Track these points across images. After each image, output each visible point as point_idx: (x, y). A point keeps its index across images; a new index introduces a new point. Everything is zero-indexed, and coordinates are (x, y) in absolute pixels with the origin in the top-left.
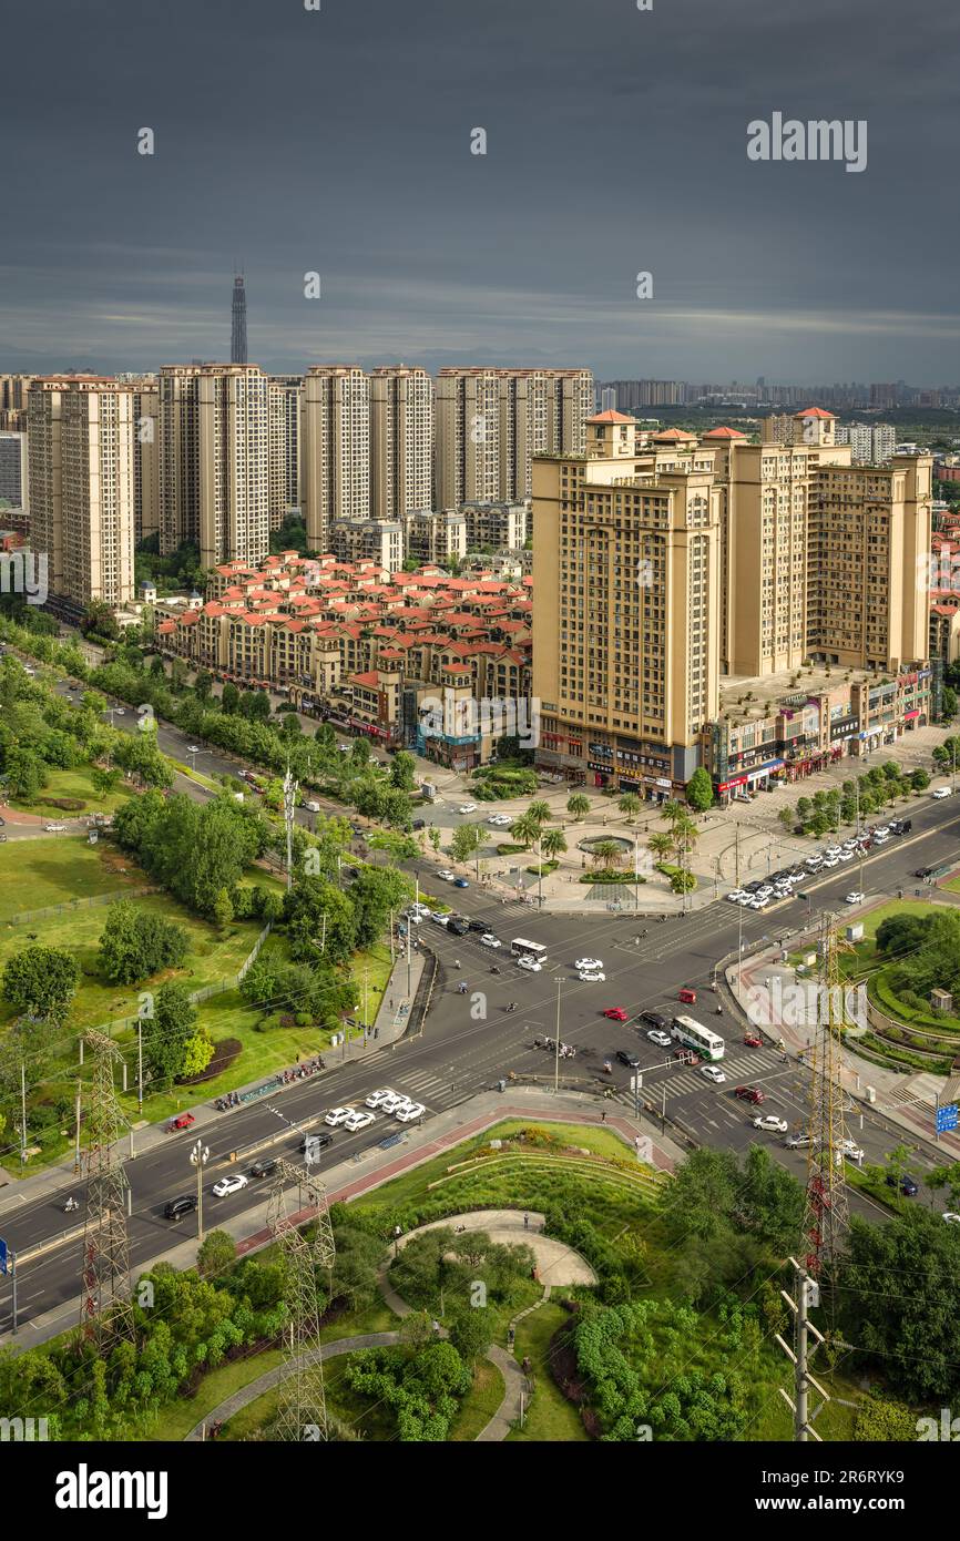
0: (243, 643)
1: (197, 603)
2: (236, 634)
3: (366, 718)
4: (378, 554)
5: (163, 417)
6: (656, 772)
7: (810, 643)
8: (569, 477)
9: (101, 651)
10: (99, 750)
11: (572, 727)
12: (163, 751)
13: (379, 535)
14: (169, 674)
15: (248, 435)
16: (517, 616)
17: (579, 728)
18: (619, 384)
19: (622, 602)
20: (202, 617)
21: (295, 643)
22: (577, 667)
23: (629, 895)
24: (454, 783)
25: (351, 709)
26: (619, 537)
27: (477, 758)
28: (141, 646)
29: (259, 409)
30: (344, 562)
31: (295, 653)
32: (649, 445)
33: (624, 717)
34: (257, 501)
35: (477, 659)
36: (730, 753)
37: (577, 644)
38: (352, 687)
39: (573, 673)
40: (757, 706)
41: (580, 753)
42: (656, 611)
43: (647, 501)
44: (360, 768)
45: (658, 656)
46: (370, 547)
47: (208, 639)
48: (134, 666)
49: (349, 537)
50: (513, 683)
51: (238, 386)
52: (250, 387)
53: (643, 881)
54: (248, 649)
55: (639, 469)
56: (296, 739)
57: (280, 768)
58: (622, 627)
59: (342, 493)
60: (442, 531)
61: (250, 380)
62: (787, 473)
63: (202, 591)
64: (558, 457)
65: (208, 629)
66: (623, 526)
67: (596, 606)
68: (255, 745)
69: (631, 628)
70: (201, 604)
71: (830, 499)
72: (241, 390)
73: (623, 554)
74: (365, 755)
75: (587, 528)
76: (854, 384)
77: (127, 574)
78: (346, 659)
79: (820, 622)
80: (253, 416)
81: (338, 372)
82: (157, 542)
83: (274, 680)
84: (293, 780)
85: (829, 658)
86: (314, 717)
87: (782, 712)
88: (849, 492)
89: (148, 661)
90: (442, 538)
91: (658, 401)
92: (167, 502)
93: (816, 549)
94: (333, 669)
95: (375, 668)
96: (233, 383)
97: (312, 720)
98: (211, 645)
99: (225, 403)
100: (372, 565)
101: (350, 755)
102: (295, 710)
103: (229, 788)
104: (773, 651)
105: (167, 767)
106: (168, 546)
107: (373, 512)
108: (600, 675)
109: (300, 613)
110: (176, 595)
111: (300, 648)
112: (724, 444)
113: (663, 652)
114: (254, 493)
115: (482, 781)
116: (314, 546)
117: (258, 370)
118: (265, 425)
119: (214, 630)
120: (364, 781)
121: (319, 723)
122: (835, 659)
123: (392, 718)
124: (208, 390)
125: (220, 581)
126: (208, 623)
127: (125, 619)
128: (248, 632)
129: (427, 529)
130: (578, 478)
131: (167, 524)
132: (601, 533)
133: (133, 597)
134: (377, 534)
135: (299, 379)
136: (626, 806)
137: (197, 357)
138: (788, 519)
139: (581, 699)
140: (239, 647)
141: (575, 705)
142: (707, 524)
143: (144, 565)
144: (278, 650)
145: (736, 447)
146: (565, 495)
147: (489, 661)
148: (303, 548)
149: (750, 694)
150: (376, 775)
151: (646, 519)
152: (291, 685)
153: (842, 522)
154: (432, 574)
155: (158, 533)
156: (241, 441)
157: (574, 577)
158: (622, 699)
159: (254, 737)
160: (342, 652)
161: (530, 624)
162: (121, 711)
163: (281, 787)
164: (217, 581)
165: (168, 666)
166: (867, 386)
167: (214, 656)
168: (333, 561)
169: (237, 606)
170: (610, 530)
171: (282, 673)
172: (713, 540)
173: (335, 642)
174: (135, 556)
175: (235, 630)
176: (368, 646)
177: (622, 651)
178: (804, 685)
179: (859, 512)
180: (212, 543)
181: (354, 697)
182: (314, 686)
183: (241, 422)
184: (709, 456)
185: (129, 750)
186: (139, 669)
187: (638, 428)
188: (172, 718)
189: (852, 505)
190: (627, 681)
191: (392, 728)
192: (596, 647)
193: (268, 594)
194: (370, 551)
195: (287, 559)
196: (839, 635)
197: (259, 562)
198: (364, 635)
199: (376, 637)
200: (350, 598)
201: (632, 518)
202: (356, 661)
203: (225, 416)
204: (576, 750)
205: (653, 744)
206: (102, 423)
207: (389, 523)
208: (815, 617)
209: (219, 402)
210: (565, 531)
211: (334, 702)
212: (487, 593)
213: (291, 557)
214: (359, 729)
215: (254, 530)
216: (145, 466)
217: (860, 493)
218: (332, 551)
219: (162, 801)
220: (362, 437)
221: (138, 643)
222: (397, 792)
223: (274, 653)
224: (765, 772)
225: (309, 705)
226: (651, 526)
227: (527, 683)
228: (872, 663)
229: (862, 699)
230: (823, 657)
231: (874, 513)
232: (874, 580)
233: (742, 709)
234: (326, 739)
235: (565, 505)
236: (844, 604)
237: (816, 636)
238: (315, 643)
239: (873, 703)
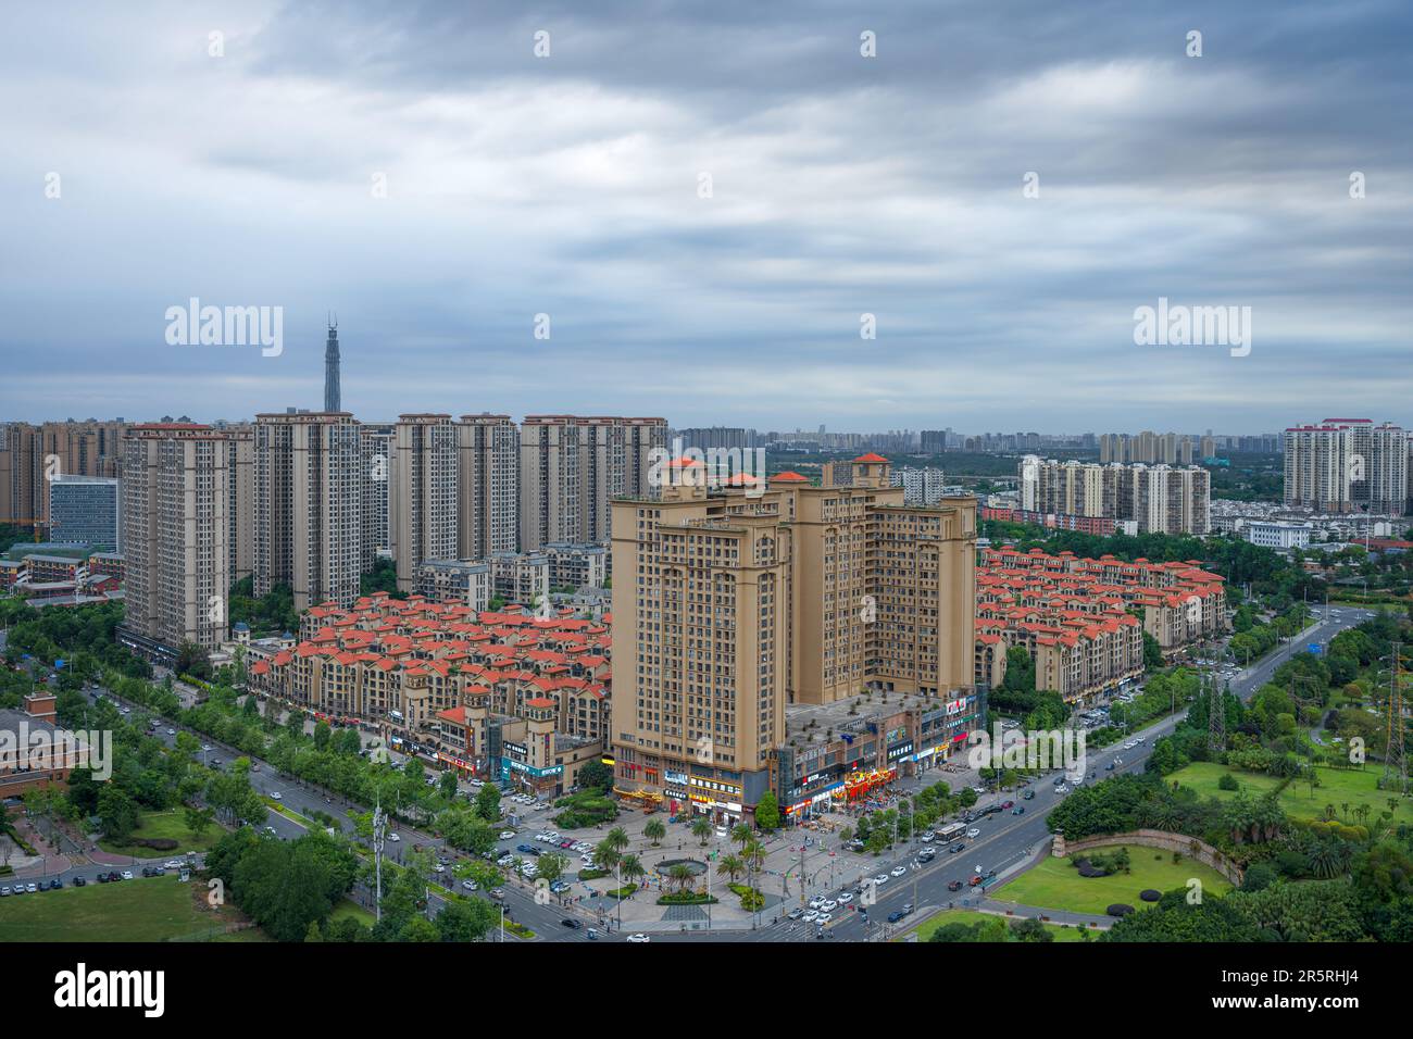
0: (335, 682)
1: (290, 644)
2: (328, 673)
3: (453, 753)
4: (466, 594)
5: (257, 464)
6: (729, 797)
7: (868, 672)
8: (646, 519)
9: (195, 691)
10: (192, 790)
11: (648, 756)
12: (257, 788)
13: (466, 576)
14: (262, 713)
15: (341, 481)
16: (597, 651)
17: (656, 758)
18: (691, 431)
19: (695, 637)
20: (295, 658)
21: (385, 681)
22: (653, 699)
23: (702, 915)
25: (439, 744)
26: (692, 575)
27: (559, 788)
28: (235, 687)
29: (351, 456)
30: (432, 602)
31: (385, 691)
32: (719, 489)
34: (349, 544)
35: (559, 693)
36: (796, 777)
37: (653, 677)
38: (439, 722)
39: (649, 704)
40: (820, 732)
41: (656, 782)
42: (727, 645)
43: (718, 541)
44: (446, 799)
45: (729, 687)
46: (458, 587)
47: (301, 678)
48: (228, 705)
49: (437, 578)
50: (593, 715)
51: (331, 434)
52: (343, 434)
53: (715, 901)
54: (339, 688)
55: (710, 511)
56: (385, 773)
57: (370, 802)
58: (695, 661)
59: (431, 536)
60: (526, 572)
61: (343, 428)
62: (846, 514)
63: (295, 631)
64: (635, 501)
65: (301, 669)
66: (696, 565)
67: (670, 641)
68: (347, 780)
69: (704, 661)
70: (294, 645)
72: (334, 437)
73: (696, 591)
74: (453, 788)
75: (662, 567)
76: (906, 431)
78: (434, 696)
79: (877, 652)
80: (346, 462)
81: (428, 420)
82: (251, 584)
84: (383, 814)
85: (885, 686)
86: (403, 752)
87: (844, 737)
88: (903, 531)
90: (526, 579)
92: (261, 545)
93: (874, 584)
94: (422, 705)
95: (462, 704)
96: (326, 431)
97: (401, 755)
98: (304, 684)
99: (318, 450)
100: (459, 605)
101: (437, 787)
102: (384, 745)
103: (320, 822)
104: (834, 681)
105: (261, 804)
106: (263, 588)
107: (460, 556)
108: (675, 706)
109: (390, 653)
110: (270, 636)
111: (390, 686)
112: (790, 487)
113: (733, 683)
114: (346, 536)
115: (562, 810)
116: (404, 586)
117: (351, 418)
118: (357, 471)
119: (306, 669)
120: (452, 814)
121: (408, 757)
122: (891, 686)
123: (478, 751)
124: (302, 437)
125: (312, 622)
126: (301, 663)
127: (218, 660)
128: (340, 671)
129: (512, 570)
130: (654, 520)
131: (261, 567)
132: (675, 571)
133: (227, 638)
134: (463, 579)
135: (390, 427)
136: (699, 830)
138: (847, 556)
139: (657, 729)
140: (331, 686)
141: (653, 736)
142: (774, 562)
143: (239, 607)
144: (369, 688)
146: (641, 535)
147: (571, 695)
148: (393, 589)
149: (814, 721)
150: (462, 806)
151: (717, 558)
152: (381, 722)
153: (896, 559)
154: (516, 613)
155: (251, 576)
156: (334, 487)
157: (650, 613)
158: (696, 729)
159: (346, 774)
160: (431, 689)
161: (609, 659)
163: (371, 821)
164: (309, 622)
165: (261, 706)
166: (918, 433)
167: (306, 695)
168: (422, 601)
169: (329, 646)
170: (683, 569)
171: (373, 710)
172: (779, 577)
173: (424, 679)
174: (230, 598)
175: (327, 669)
176: (455, 682)
177: (696, 684)
178: (864, 712)
179: (911, 550)
180: (304, 585)
181: (442, 732)
182: (403, 722)
183: (333, 468)
185: (223, 790)
186: (232, 708)
188: (264, 756)
189: (905, 543)
190: (700, 711)
191: (478, 761)
192: (671, 680)
193: (359, 635)
194: (458, 591)
195: (378, 600)
196: (894, 665)
197: (350, 603)
199: (463, 674)
200: (438, 637)
201: (704, 557)
202: (443, 697)
203: (317, 462)
204: (653, 778)
205: (725, 772)
206: (198, 469)
207: (476, 565)
208: (873, 647)
209: (311, 449)
210: (641, 570)
211: (422, 737)
212: (568, 631)
213: (381, 599)
214: (447, 763)
215: (346, 573)
217: (912, 531)
218: (421, 592)
219: (254, 837)
220: (450, 482)
221: (232, 684)
222: (482, 823)
223: (365, 690)
224: (828, 795)
225: (400, 741)
226: (722, 564)
227: (606, 714)
228: (924, 689)
229: (915, 723)
230: (880, 685)
231: (925, 550)
232: (925, 612)
233: (806, 735)
234: (415, 773)
235: (642, 546)
236: (899, 636)
237: (873, 665)
238: (404, 680)
239: (925, 727)
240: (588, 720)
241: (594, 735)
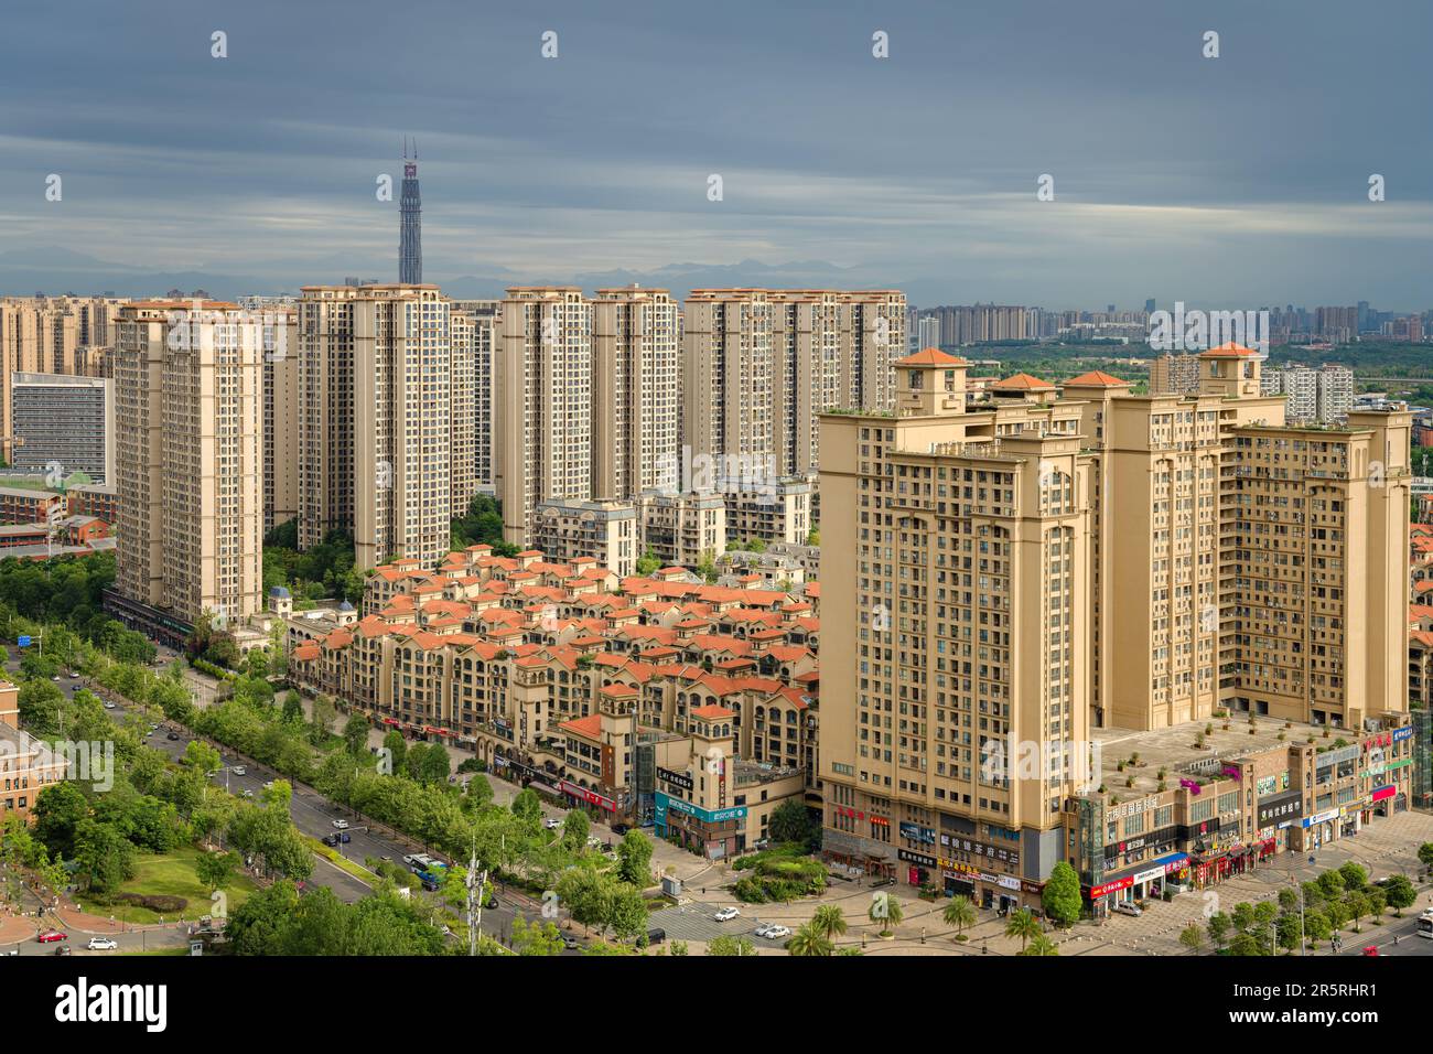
0: (413, 675)
1: (349, 618)
2: (403, 661)
3: (583, 782)
4: (602, 550)
5: (304, 359)
6: (999, 867)
7: (1224, 683)
8: (872, 442)
9: (214, 684)
10: (208, 826)
11: (875, 799)
12: (298, 826)
13: (604, 524)
14: (308, 718)
15: (422, 384)
16: (797, 639)
17: (886, 801)
18: (943, 310)
19: (948, 621)
20: (357, 638)
21: (486, 675)
22: (883, 713)
24: (707, 877)
25: (562, 769)
26: (942, 527)
27: (741, 840)
28: (270, 678)
29: (437, 347)
30: (554, 561)
31: (485, 689)
32: (986, 398)
33: (950, 786)
34: (434, 475)
36: (1107, 842)
37: (882, 679)
38: (564, 738)
39: (877, 720)
40: (1146, 774)
41: (886, 837)
42: (997, 634)
43: (982, 476)
44: (574, 852)
45: (999, 698)
46: (591, 539)
47: (364, 668)
48: (260, 705)
49: (561, 527)
50: (791, 733)
51: (408, 315)
52: (426, 316)
54: (419, 683)
55: (970, 431)
56: (485, 810)
57: (463, 853)
58: (948, 657)
59: (553, 466)
60: (692, 519)
61: (426, 307)
62: (1188, 438)
63: (356, 600)
64: (856, 415)
65: (365, 655)
66: (949, 512)
67: (909, 626)
68: (428, 819)
69: (961, 658)
70: (355, 619)
71: (1253, 475)
72: (413, 320)
73: (948, 552)
74: (582, 835)
75: (896, 515)
76: (1290, 307)
77: (252, 577)
78: (557, 698)
79: (1239, 653)
80: (430, 357)
81: (548, 295)
82: (295, 531)
83: (455, 725)
84: (481, 869)
85: (1253, 706)
86: (510, 780)
87: (1184, 784)
88: (1282, 464)
89: (281, 698)
90: (691, 529)
91: (1000, 335)
92: (309, 476)
93: (1233, 547)
94: (538, 711)
95: (597, 712)
96: (401, 311)
97: (510, 785)
98: (369, 676)
99: (390, 339)
100: (593, 566)
101: (561, 834)
102: (484, 769)
103: (391, 879)
104: (1169, 694)
105: (304, 849)
106: (310, 537)
107: (595, 491)
108: (915, 725)
109: (493, 633)
110: (320, 606)
111: (492, 682)
112: (1096, 395)
113: (1006, 692)
114: (430, 463)
115: (746, 874)
116: (512, 538)
117: (436, 293)
118: (446, 369)
119: (372, 655)
120: (581, 872)
121: (518, 789)
122: (1264, 708)
123: (620, 782)
124: (367, 322)
125: (382, 587)
126: (365, 646)
127: (246, 640)
128: (420, 658)
129: (671, 516)
130: (884, 443)
131: (309, 507)
132: (916, 521)
133: (260, 608)
134: (600, 526)
135: (494, 305)
136: (954, 915)
137: (353, 275)
138: (1190, 503)
139: (888, 758)
140: (407, 680)
141: (881, 767)
142: (1070, 509)
143: (276, 564)
144: (462, 685)
145: (1114, 400)
146: (865, 468)
147: (757, 702)
148: (497, 541)
149: (1135, 756)
150: (597, 863)
151: (982, 503)
152: (479, 734)
153: (1272, 509)
154: (677, 579)
155: (295, 520)
156: (413, 392)
157: (878, 583)
158: (948, 760)
159: (427, 809)
160: (551, 688)
161: (815, 651)
162: (239, 770)
163: (463, 880)
164: (378, 587)
165: (307, 705)
166: (1311, 310)
167: (372, 692)
168: (539, 559)
169: (405, 623)
170: (929, 518)
171: (467, 717)
172: (1079, 533)
173: (542, 673)
174: (264, 551)
175: (402, 654)
176: (587, 679)
177: (948, 691)
178: (1218, 746)
179: (1297, 494)
180: (371, 534)
181: (568, 752)
182: (511, 736)
183: (412, 365)
184: (1073, 412)
185: (251, 828)
186: (267, 709)
187: (970, 373)
188: (312, 779)
189: (1286, 483)
190: (954, 733)
191: (620, 796)
192: (910, 685)
193: (448, 606)
194: (591, 545)
195: (476, 556)
196: (1268, 673)
197: (436, 560)
198: (583, 664)
199: (599, 667)
200: (563, 612)
201: (962, 501)
202: (570, 701)
203: (390, 356)
204: (881, 831)
205: (993, 827)
207: (617, 507)
208: (1232, 646)
209: (382, 338)
210: (865, 519)
211: (539, 759)
212: (754, 607)
213: (481, 553)
214: (574, 797)
215: (430, 517)
216: (279, 426)
217: (1299, 465)
218: (539, 546)
219: (295, 898)
220: (580, 386)
221: (267, 674)
222: (626, 888)
223: (456, 688)
224: (1160, 872)
225: (506, 762)
226: (990, 512)
227: (811, 734)
228: (1320, 715)
229: (1306, 767)
230: (1245, 704)
231: (1321, 495)
232: (1322, 593)
233: (1123, 777)
234: (527, 811)
235: (866, 482)
236: (1275, 627)
237: (1234, 673)
238: (512, 675)
239: (1323, 774)
240: (784, 739)
241: (792, 763)
